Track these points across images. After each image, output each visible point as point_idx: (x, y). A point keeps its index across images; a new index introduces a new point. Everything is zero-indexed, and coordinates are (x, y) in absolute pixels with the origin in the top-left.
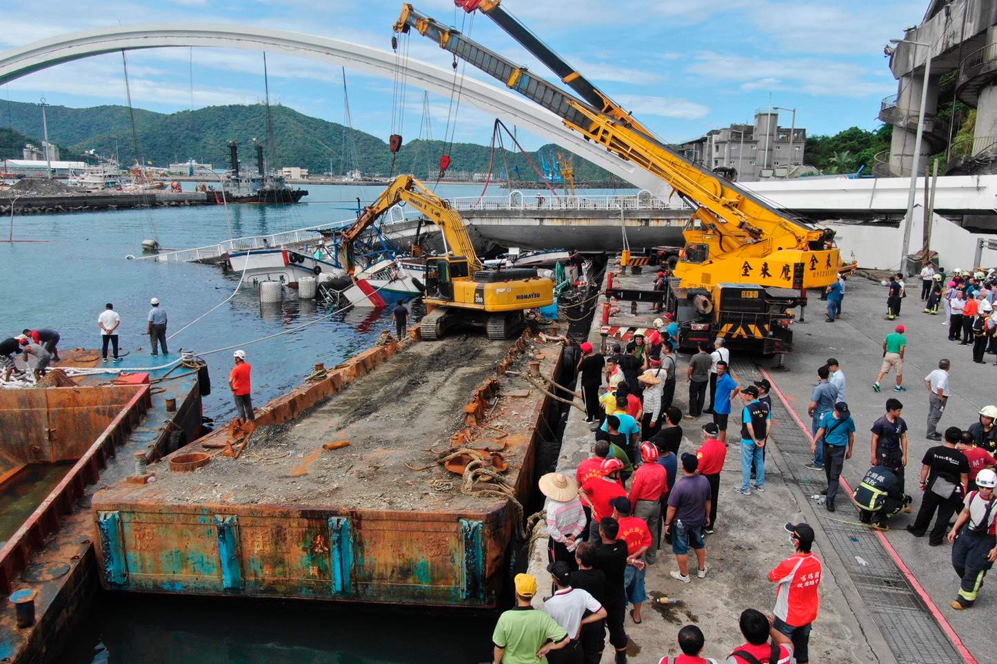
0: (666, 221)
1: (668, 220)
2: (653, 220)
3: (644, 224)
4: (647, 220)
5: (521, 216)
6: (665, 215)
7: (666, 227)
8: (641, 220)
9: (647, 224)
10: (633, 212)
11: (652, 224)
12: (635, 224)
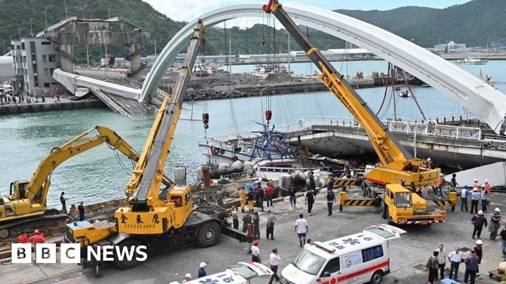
0: (445, 147)
1: (447, 146)
2: (436, 145)
3: (430, 147)
4: (432, 145)
5: (341, 130)
6: (444, 142)
7: (444, 152)
8: (428, 144)
9: (432, 148)
10: (423, 137)
11: (436, 148)
12: (424, 147)
